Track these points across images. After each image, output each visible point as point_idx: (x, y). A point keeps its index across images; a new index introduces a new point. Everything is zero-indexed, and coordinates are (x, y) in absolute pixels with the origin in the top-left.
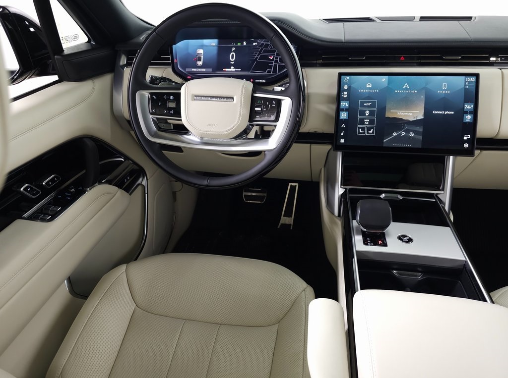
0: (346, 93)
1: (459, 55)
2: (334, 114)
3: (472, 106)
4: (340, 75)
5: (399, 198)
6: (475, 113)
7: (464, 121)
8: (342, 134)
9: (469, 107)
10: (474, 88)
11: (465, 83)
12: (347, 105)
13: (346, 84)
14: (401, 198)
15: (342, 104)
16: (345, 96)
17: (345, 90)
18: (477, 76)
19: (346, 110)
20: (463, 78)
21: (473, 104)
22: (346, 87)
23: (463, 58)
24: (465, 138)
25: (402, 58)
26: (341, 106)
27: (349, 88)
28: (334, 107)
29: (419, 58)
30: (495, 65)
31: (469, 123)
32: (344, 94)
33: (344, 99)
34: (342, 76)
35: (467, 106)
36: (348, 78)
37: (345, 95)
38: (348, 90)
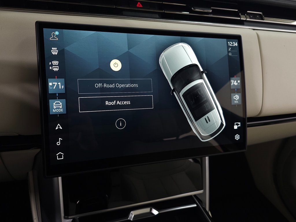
0: (55, 63)
1: (209, 7)
2: (36, 102)
3: (239, 81)
4: (41, 26)
5: (153, 214)
6: (242, 90)
7: (232, 104)
8: (58, 143)
9: (236, 84)
10: (237, 56)
11: (228, 49)
12: (61, 87)
13: (54, 44)
14: (155, 212)
15: (50, 84)
16: (56, 69)
17: (55, 58)
18: (238, 38)
19: (60, 96)
20: (225, 40)
21: (239, 78)
22: (55, 51)
23: (214, 12)
24: (236, 127)
25: (139, 5)
26: (50, 88)
27: (62, 52)
28: (36, 89)
29: (162, 7)
30: (245, 23)
31: (238, 105)
32: (52, 65)
33: (55, 75)
34: (45, 29)
35: (233, 81)
36: (57, 33)
37: (55, 66)
38: (60, 57)
